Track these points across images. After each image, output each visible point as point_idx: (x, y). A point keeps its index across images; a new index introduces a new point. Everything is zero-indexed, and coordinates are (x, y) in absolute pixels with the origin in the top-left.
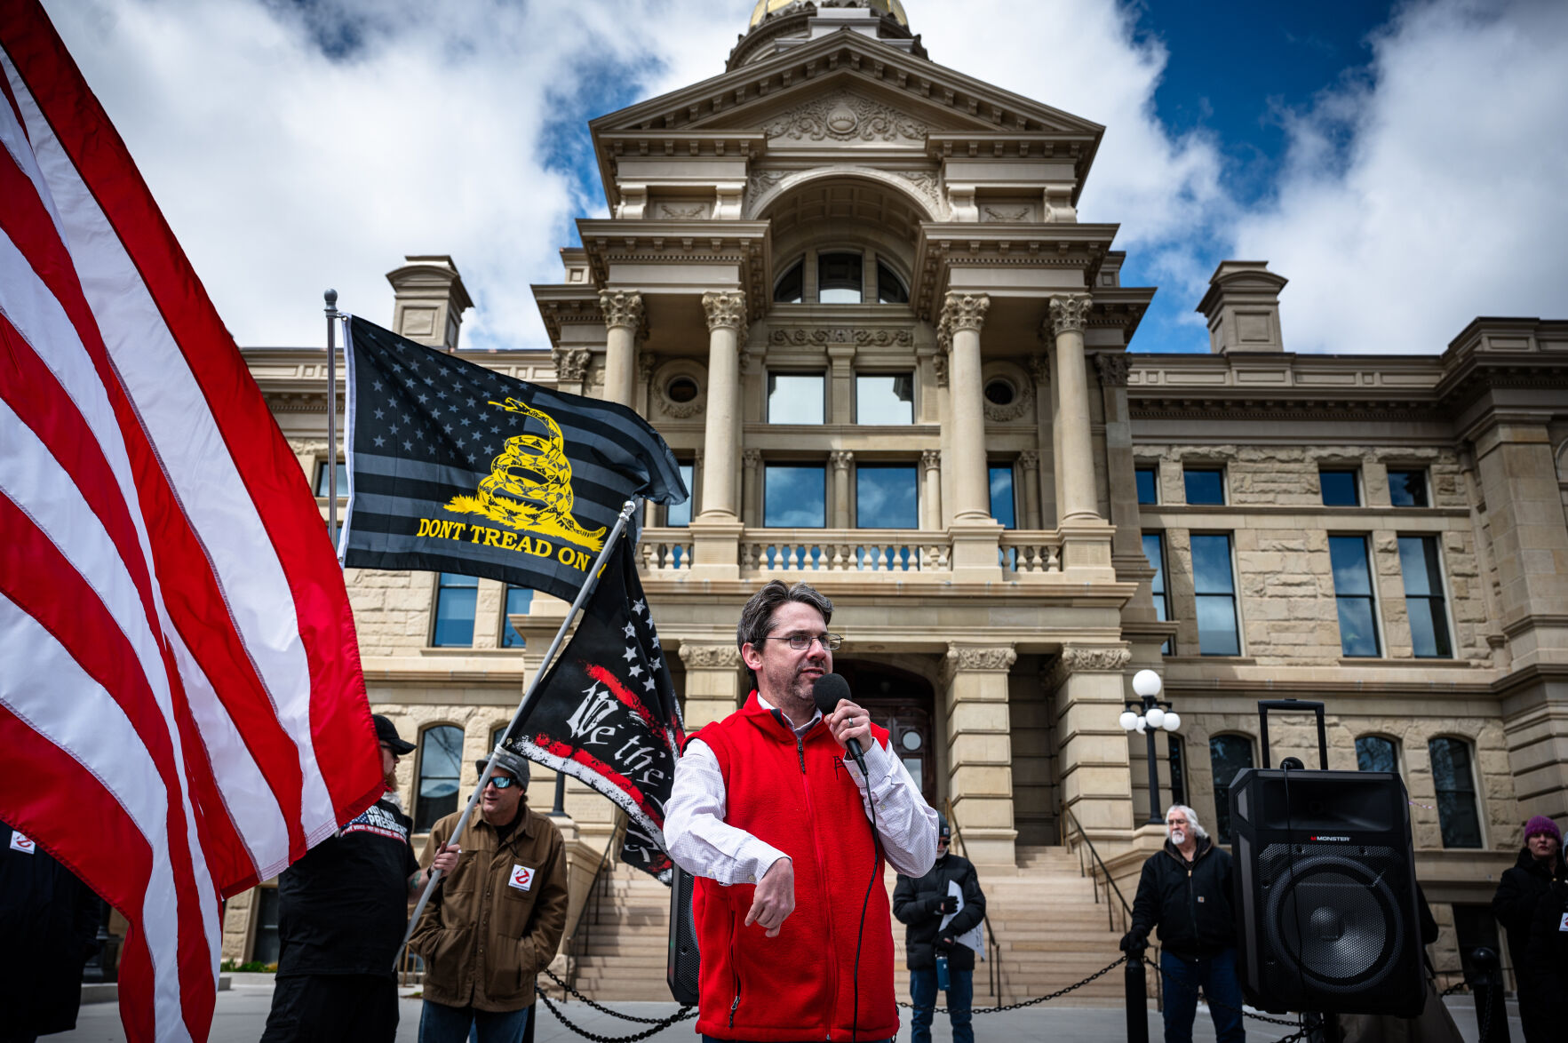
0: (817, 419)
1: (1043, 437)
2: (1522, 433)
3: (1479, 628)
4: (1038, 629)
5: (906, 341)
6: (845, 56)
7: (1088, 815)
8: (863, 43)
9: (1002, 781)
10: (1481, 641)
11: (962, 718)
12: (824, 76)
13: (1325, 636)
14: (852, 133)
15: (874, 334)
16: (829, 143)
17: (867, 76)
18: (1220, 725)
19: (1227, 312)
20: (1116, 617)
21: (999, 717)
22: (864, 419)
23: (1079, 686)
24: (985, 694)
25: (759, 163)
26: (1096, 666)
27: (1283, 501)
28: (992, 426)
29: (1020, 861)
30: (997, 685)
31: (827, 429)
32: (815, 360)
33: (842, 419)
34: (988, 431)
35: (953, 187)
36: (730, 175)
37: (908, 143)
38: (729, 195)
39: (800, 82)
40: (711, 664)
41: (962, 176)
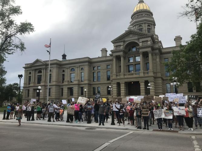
4: (147, 79)
6: (130, 31)
9: (144, 91)
16: (130, 39)
21: (144, 86)
24: (142, 84)
25: (124, 42)
30: (144, 84)
32: (132, 56)
33: (134, 61)
35: (140, 42)
36: (122, 44)
37: (136, 38)
38: (122, 45)
39: (127, 34)
40: (122, 84)
41: (141, 40)
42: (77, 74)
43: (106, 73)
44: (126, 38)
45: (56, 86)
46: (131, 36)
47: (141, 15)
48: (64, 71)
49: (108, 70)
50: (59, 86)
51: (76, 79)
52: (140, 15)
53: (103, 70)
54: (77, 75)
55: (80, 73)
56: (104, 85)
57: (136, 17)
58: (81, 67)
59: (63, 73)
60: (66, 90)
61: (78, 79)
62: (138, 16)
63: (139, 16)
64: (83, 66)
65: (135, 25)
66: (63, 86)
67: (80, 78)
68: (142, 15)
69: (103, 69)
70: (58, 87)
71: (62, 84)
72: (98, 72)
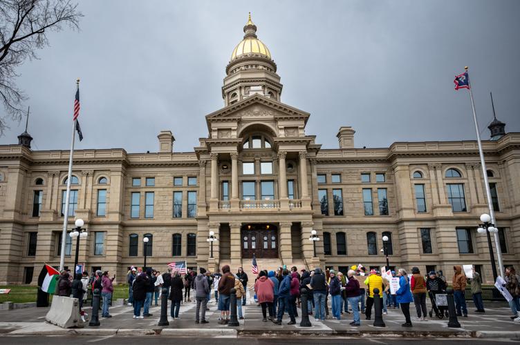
0: (253, 173)
1: (298, 175)
2: (403, 168)
3: (394, 209)
4: (296, 218)
5: (271, 156)
6: (257, 98)
7: (306, 254)
8: (261, 96)
9: (290, 248)
10: (395, 212)
11: (283, 236)
12: (252, 102)
13: (361, 211)
14: (258, 114)
15: (264, 154)
16: (254, 117)
17: (261, 102)
18: (338, 231)
19: (342, 139)
20: (311, 216)
21: (289, 236)
22: (262, 173)
23: (304, 230)
24: (286, 231)
25: (240, 121)
26: (307, 226)
27: (353, 182)
28: (288, 173)
29: (293, 262)
30: (289, 230)
31: (255, 175)
32: (253, 160)
33: (258, 173)
34: (287, 175)
35: (280, 127)
36: (234, 125)
37: (270, 116)
38: (234, 130)
39: (248, 104)
40: (235, 227)
41: (282, 124)
42: (86, 194)
43: (171, 198)
44: (243, 114)
45: (17, 226)
46: (256, 110)
47: (254, 67)
48: (39, 182)
49: (176, 190)
50: (23, 225)
51: (82, 206)
52: (252, 66)
53: (163, 188)
54: (85, 198)
55: (95, 192)
56: (164, 228)
57: (243, 68)
58: (99, 175)
59: (38, 188)
60: (50, 238)
61: (88, 207)
62: (247, 66)
63: (250, 67)
64: (107, 173)
65: (240, 88)
66: (37, 225)
67: (94, 206)
68: (256, 66)
69: (164, 185)
70: (20, 227)
71: (34, 220)
72: (146, 192)
